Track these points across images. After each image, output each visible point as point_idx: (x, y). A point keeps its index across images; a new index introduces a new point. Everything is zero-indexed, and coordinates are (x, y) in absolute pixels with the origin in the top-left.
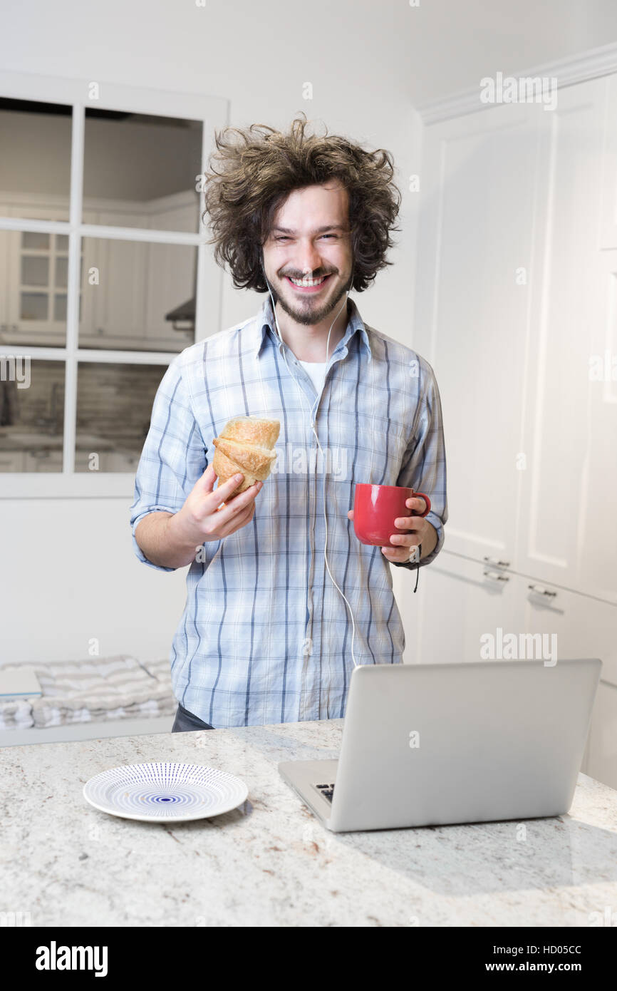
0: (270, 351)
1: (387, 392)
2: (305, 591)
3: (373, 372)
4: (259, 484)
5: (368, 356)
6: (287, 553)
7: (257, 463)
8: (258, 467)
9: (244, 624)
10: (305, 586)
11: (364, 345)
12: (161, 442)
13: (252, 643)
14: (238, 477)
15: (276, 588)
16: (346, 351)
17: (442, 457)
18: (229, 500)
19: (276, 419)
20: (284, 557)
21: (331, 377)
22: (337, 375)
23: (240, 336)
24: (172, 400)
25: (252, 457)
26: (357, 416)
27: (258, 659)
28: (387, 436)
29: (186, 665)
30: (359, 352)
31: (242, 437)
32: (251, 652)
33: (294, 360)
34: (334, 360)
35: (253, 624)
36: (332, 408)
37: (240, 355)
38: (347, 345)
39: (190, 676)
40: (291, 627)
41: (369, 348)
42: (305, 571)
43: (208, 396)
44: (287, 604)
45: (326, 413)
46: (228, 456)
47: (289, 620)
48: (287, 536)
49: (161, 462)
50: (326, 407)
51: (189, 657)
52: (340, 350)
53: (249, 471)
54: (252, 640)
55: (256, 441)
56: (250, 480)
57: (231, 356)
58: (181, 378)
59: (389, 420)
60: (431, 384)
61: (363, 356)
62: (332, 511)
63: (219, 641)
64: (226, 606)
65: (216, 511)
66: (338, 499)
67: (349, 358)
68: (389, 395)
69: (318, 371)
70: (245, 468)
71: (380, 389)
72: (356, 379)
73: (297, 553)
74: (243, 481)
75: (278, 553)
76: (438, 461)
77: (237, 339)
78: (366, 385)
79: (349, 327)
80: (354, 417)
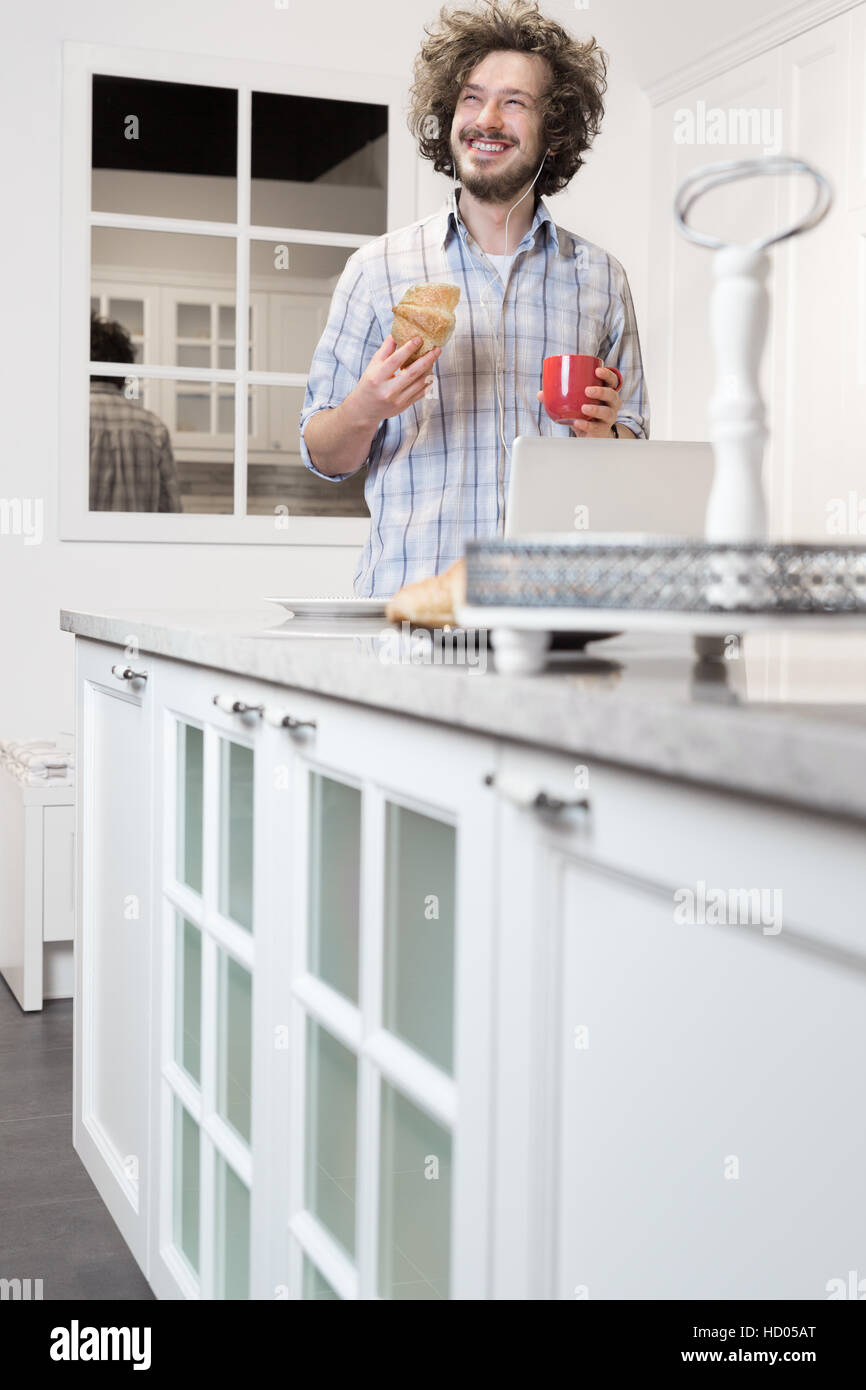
0: (455, 243)
1: (576, 287)
2: (495, 487)
3: (560, 267)
4: (437, 349)
5: (556, 250)
6: (476, 448)
7: (436, 324)
8: (437, 329)
9: (431, 522)
10: (494, 481)
11: (551, 238)
12: (337, 341)
13: (439, 542)
14: (417, 340)
15: (464, 485)
16: (533, 242)
17: (639, 364)
18: (406, 365)
19: (457, 285)
20: (471, 454)
21: (516, 268)
22: (525, 266)
23: (423, 231)
24: (351, 296)
25: (431, 318)
26: (545, 308)
27: (446, 558)
28: (578, 330)
29: (370, 576)
30: (545, 247)
31: (422, 299)
32: (439, 551)
33: (479, 252)
34: (520, 250)
35: (440, 522)
36: (519, 300)
37: (423, 249)
38: (533, 236)
39: (373, 585)
40: (479, 526)
41: (557, 240)
42: (494, 466)
43: (390, 290)
44: (475, 502)
45: (513, 305)
46: (407, 318)
47: (478, 517)
48: (475, 432)
49: (338, 362)
50: (512, 298)
51: (372, 568)
52: (526, 243)
53: (428, 333)
54: (439, 538)
55: (436, 304)
56: (428, 344)
57: (413, 250)
58: (362, 274)
59: (579, 314)
60: (621, 280)
61: (550, 250)
62: (521, 405)
63: (404, 543)
64: (412, 509)
65: (393, 376)
66: (528, 394)
67: (537, 250)
68: (579, 289)
69: (504, 263)
70: (423, 329)
71: (569, 283)
72: (544, 272)
73: (486, 448)
74: (420, 346)
75: (466, 449)
76: (634, 368)
77: (420, 234)
78: (553, 279)
79: (536, 219)
80: (542, 309)
